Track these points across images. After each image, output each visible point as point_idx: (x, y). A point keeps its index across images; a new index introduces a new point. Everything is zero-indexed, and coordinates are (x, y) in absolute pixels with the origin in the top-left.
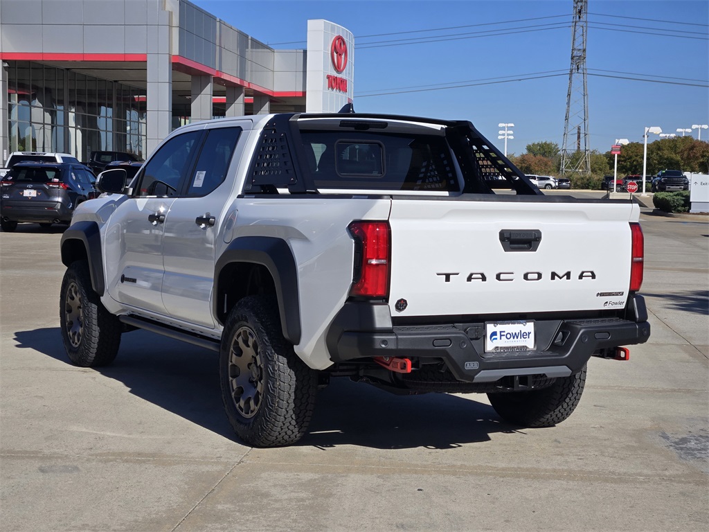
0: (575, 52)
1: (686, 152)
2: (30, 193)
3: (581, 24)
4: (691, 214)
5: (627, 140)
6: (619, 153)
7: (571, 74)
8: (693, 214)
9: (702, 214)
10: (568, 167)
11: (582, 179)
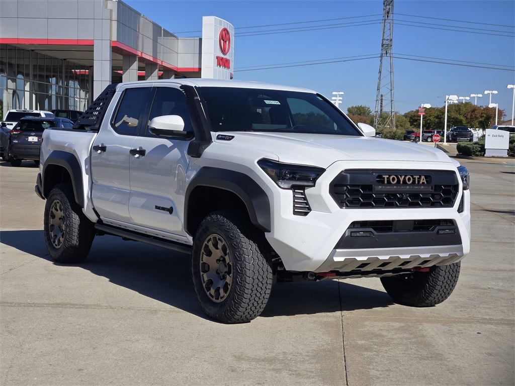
0: (385, 42)
1: (469, 114)
2: (33, 139)
3: (389, 21)
4: (485, 157)
5: (429, 105)
6: (424, 114)
7: (381, 57)
8: (487, 157)
9: (493, 157)
10: (380, 124)
11: (390, 132)
